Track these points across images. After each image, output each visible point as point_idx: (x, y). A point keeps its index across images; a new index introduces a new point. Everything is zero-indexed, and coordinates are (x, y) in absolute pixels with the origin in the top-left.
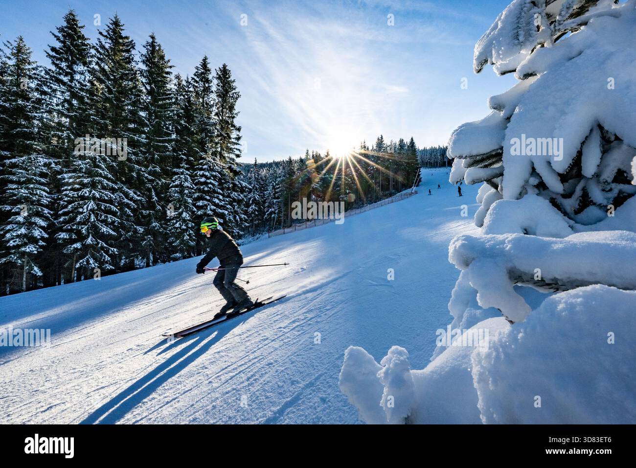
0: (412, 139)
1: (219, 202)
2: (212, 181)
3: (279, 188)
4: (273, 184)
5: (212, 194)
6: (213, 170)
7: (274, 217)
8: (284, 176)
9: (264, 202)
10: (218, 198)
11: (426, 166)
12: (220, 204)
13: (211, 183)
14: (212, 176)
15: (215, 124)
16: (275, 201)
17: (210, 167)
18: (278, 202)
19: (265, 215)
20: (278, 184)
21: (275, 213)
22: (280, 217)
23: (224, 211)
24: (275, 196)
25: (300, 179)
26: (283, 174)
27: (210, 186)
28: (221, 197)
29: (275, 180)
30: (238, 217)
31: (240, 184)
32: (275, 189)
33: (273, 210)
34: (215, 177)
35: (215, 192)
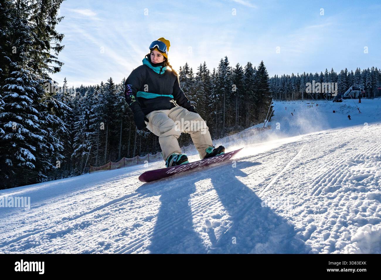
0: (262, 64)
1: (33, 124)
2: (27, 98)
3: (93, 117)
4: (87, 112)
5: (24, 114)
6: (28, 84)
7: (85, 155)
8: (102, 102)
9: (73, 136)
10: (32, 119)
11: (278, 98)
12: (35, 126)
13: (25, 100)
14: (27, 90)
15: (32, 29)
16: (88, 134)
17: (25, 79)
18: (92, 135)
19: (73, 152)
20: (92, 113)
21: (86, 150)
22: (93, 155)
23: (38, 136)
24: (88, 127)
25: (123, 107)
26: (101, 99)
27: (24, 103)
28: (36, 118)
29: (90, 107)
30: (52, 146)
31: (58, 104)
32: (89, 119)
33: (84, 145)
34: (30, 92)
35: (28, 111)
